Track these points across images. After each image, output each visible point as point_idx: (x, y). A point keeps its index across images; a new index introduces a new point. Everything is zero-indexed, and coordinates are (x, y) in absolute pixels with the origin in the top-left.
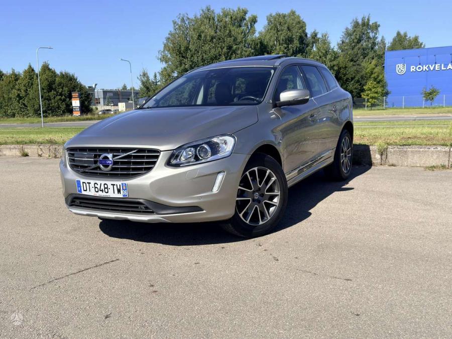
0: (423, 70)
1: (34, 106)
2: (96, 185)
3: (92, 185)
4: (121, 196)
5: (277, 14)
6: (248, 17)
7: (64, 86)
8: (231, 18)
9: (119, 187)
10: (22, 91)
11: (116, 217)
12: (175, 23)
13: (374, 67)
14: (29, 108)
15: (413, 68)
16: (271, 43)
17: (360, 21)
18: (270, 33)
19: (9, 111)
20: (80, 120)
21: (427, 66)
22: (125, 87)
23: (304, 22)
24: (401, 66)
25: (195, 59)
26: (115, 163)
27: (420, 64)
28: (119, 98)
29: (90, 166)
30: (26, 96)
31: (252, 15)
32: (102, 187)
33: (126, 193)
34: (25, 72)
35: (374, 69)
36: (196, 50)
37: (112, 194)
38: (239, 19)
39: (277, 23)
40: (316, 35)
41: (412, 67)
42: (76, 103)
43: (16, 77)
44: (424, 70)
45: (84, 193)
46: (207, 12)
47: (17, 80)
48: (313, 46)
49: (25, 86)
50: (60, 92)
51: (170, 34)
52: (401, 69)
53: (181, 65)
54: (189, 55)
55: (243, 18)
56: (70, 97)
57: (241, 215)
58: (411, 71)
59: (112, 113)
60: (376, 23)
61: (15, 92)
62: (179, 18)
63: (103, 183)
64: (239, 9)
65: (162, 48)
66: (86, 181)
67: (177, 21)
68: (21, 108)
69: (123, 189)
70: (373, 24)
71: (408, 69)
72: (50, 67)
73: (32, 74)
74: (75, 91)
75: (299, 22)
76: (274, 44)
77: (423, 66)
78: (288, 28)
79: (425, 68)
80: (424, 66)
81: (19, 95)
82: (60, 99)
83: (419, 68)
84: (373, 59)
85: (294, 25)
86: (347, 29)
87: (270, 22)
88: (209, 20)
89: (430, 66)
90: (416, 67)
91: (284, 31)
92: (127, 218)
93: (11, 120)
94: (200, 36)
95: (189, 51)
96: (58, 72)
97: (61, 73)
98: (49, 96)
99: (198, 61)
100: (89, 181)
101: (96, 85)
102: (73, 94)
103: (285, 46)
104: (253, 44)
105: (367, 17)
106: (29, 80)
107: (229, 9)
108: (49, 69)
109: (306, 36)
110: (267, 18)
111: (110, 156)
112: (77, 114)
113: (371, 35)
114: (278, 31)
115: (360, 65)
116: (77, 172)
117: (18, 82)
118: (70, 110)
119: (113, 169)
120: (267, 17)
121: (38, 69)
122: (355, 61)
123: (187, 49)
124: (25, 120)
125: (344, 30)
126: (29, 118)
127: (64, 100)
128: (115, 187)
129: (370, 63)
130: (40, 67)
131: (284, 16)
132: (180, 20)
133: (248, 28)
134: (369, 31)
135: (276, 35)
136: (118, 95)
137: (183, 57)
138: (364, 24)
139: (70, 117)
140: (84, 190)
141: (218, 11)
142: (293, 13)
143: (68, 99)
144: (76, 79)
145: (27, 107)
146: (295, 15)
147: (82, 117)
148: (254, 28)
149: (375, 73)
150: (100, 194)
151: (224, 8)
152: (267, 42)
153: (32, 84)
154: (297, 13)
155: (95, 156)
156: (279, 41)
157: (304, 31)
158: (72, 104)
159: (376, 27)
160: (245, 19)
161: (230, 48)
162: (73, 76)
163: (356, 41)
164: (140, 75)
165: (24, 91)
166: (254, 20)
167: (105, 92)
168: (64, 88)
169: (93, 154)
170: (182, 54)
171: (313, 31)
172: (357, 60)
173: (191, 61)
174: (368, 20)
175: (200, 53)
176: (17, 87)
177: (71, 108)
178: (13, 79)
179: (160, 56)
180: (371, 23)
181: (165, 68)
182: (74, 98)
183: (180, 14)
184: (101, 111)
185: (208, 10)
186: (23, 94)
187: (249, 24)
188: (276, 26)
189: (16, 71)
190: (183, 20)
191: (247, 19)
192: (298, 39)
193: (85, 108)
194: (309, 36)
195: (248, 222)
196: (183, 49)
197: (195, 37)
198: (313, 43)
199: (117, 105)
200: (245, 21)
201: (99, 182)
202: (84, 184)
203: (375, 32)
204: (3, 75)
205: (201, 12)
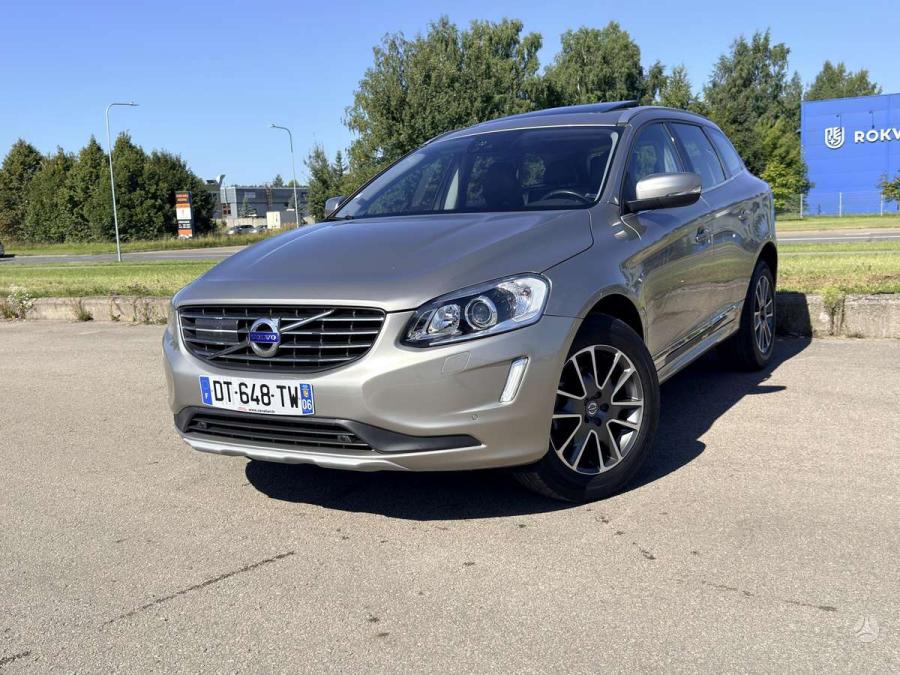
0: (879, 139)
1: (101, 219)
2: (243, 387)
3: (235, 387)
4: (298, 411)
5: (581, 31)
6: (522, 37)
7: (159, 180)
8: (491, 39)
9: (293, 392)
10: (79, 191)
11: (287, 459)
12: (377, 52)
13: (778, 133)
14: (91, 224)
15: (860, 135)
16: (570, 90)
18: (567, 68)
19: (53, 231)
20: (191, 246)
21: (889, 130)
22: (278, 182)
24: (834, 131)
26: (285, 339)
27: (873, 127)
28: (267, 203)
29: (228, 346)
30: (85, 200)
31: (531, 34)
32: (258, 393)
33: (309, 405)
34: (84, 152)
35: (779, 138)
36: (420, 105)
37: (279, 408)
38: (505, 42)
39: (581, 48)
40: (660, 72)
41: (857, 133)
42: (184, 213)
43: (66, 163)
44: (882, 139)
45: (216, 404)
46: (441, 29)
47: (67, 168)
49: (84, 181)
50: (152, 191)
51: (370, 74)
52: (835, 137)
53: (390, 135)
54: (406, 114)
55: (512, 39)
56: (173, 201)
57: (560, 453)
58: (856, 141)
59: (255, 231)
61: (65, 192)
63: (259, 382)
64: (505, 22)
66: (222, 379)
68: (76, 223)
69: (303, 397)
70: (775, 47)
71: (850, 137)
72: (133, 142)
73: (98, 156)
74: (182, 189)
75: (626, 47)
76: (576, 92)
77: (879, 132)
78: (604, 58)
79: (884, 134)
80: (882, 131)
81: (71, 198)
82: (154, 206)
83: (872, 135)
84: (777, 117)
85: (616, 51)
87: (567, 47)
88: (447, 46)
89: (894, 130)
90: (865, 133)
91: (596, 65)
92: (312, 461)
93: (58, 248)
94: (428, 76)
95: (407, 107)
96: (148, 152)
97: (155, 154)
98: (130, 199)
99: (424, 126)
100: (228, 379)
101: (222, 177)
102: (177, 196)
103: (599, 93)
104: (534, 91)
106: (92, 169)
107: (487, 22)
108: (130, 146)
109: (640, 73)
110: (562, 39)
111: (273, 323)
112: (186, 234)
113: (773, 70)
114: (584, 64)
115: (751, 131)
116: (202, 358)
117: (71, 172)
118: (172, 228)
119: (280, 353)
120: (562, 36)
121: (108, 148)
122: (741, 123)
123: (403, 103)
124: (84, 248)
125: (718, 61)
126: (92, 244)
127: (161, 208)
128: (286, 392)
129: (771, 127)
130: (113, 143)
131: (596, 35)
132: (387, 45)
133: (524, 59)
134: (767, 62)
135: (580, 73)
136: (266, 197)
137: (394, 119)
138: (757, 49)
139: (172, 240)
140: (217, 399)
141: (463, 26)
142: (614, 28)
143: (168, 206)
144: (185, 166)
145: (88, 221)
146: (619, 31)
147: (196, 240)
148: (536, 58)
149: (781, 146)
150: (252, 407)
151: (477, 21)
152: (562, 87)
153: (98, 177)
154: (622, 29)
155: (241, 324)
156: (586, 84)
157: (636, 65)
158: (175, 216)
160: (516, 42)
161: (488, 99)
162: (178, 160)
164: (310, 157)
165: (82, 190)
166: (535, 44)
167: (240, 192)
168: (161, 184)
169: (235, 320)
170: (393, 113)
171: (653, 65)
172: (745, 121)
175: (427, 111)
176: (68, 182)
177: (174, 222)
178: (61, 168)
179: (349, 119)
180: (771, 47)
181: (358, 142)
182: (180, 202)
184: (231, 229)
185: (445, 24)
186: (79, 195)
187: (526, 52)
188: (579, 55)
189: (67, 152)
191: (522, 41)
192: (623, 79)
193: (203, 224)
194: (645, 73)
195: (574, 468)
197: (419, 78)
198: (655, 86)
199: (264, 217)
200: (517, 46)
201: (249, 382)
202: (218, 386)
203: (780, 63)
204: (41, 158)
205: (431, 29)
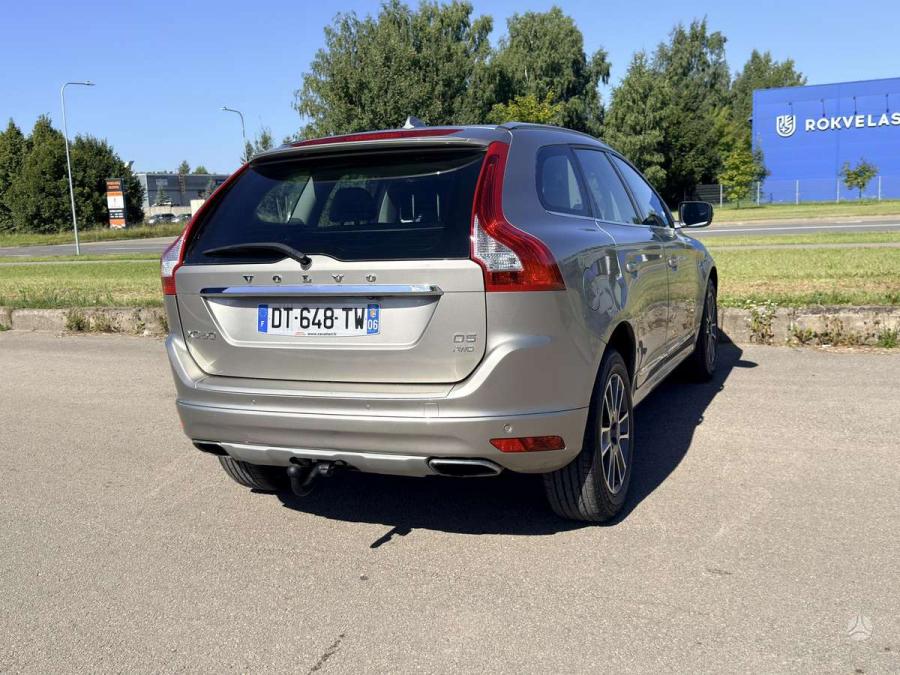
0: (829, 127)
1: (25, 208)
5: (527, 15)
6: (473, 18)
7: (87, 166)
8: (442, 21)
12: (328, 32)
13: (725, 121)
14: (13, 214)
15: (810, 123)
16: (518, 76)
17: (687, 31)
18: (516, 53)
20: (127, 237)
21: (839, 119)
23: (578, 32)
24: (785, 119)
25: (380, 109)
27: (824, 116)
28: (180, 191)
30: (6, 188)
31: (482, 17)
35: (725, 126)
36: (381, 88)
38: (456, 25)
39: (530, 33)
40: (603, 59)
41: (808, 121)
42: (116, 201)
44: (833, 127)
46: (392, 9)
48: (597, 80)
50: (80, 178)
51: (321, 55)
52: (786, 125)
54: (366, 97)
55: (462, 22)
56: (103, 189)
58: (807, 129)
60: (719, 33)
62: (338, 22)
64: (455, 4)
65: (300, 85)
67: (332, 26)
71: (801, 125)
72: (54, 126)
73: (18, 140)
74: (110, 176)
75: (572, 32)
76: (524, 78)
77: (830, 120)
78: (550, 43)
79: (834, 123)
80: (833, 119)
82: (81, 195)
83: (823, 123)
85: (561, 36)
86: (662, 47)
87: (514, 36)
88: (400, 27)
89: (844, 118)
90: (816, 121)
91: (544, 50)
94: (388, 59)
96: (70, 137)
97: (79, 140)
98: (56, 187)
99: (386, 111)
102: (108, 183)
103: (548, 79)
104: (486, 76)
105: (701, 23)
106: (11, 155)
108: (51, 130)
109: (584, 59)
110: (509, 23)
112: (118, 224)
113: (710, 58)
114: (531, 50)
115: (703, 118)
118: (102, 217)
120: (508, 20)
121: (28, 131)
122: (693, 111)
123: (362, 86)
124: (9, 239)
126: (15, 235)
127: (89, 196)
129: (717, 115)
130: (33, 128)
131: (543, 21)
132: (339, 26)
133: (474, 42)
134: (704, 50)
135: (528, 58)
136: (179, 184)
137: (351, 102)
138: (695, 37)
139: (105, 231)
141: (413, 7)
142: (557, 12)
143: (96, 194)
144: (111, 151)
145: (10, 211)
146: (562, 16)
147: (130, 230)
148: (487, 42)
149: (728, 133)
152: (512, 72)
153: (18, 163)
154: (565, 14)
156: (534, 69)
157: (580, 50)
158: (107, 206)
159: (719, 42)
160: (466, 25)
162: (104, 145)
163: (680, 71)
164: (257, 142)
166: (486, 27)
167: (151, 179)
168: (88, 170)
170: (351, 96)
171: (596, 52)
172: (698, 108)
173: (372, 111)
174: (703, 27)
175: (389, 95)
177: (104, 211)
179: (299, 103)
181: (309, 128)
182: (110, 190)
183: (339, 14)
184: (151, 218)
185: (395, 5)
187: (477, 36)
188: (527, 40)
190: (346, 27)
191: (472, 24)
192: (570, 65)
193: (133, 214)
194: (588, 59)
196: (352, 86)
197: (379, 60)
198: (598, 73)
200: (468, 29)
203: (717, 51)
205: (382, 10)
